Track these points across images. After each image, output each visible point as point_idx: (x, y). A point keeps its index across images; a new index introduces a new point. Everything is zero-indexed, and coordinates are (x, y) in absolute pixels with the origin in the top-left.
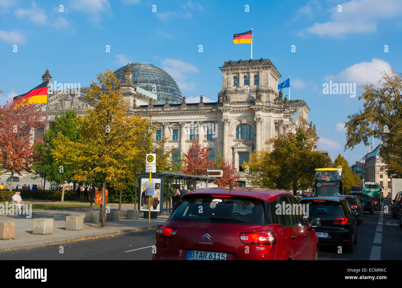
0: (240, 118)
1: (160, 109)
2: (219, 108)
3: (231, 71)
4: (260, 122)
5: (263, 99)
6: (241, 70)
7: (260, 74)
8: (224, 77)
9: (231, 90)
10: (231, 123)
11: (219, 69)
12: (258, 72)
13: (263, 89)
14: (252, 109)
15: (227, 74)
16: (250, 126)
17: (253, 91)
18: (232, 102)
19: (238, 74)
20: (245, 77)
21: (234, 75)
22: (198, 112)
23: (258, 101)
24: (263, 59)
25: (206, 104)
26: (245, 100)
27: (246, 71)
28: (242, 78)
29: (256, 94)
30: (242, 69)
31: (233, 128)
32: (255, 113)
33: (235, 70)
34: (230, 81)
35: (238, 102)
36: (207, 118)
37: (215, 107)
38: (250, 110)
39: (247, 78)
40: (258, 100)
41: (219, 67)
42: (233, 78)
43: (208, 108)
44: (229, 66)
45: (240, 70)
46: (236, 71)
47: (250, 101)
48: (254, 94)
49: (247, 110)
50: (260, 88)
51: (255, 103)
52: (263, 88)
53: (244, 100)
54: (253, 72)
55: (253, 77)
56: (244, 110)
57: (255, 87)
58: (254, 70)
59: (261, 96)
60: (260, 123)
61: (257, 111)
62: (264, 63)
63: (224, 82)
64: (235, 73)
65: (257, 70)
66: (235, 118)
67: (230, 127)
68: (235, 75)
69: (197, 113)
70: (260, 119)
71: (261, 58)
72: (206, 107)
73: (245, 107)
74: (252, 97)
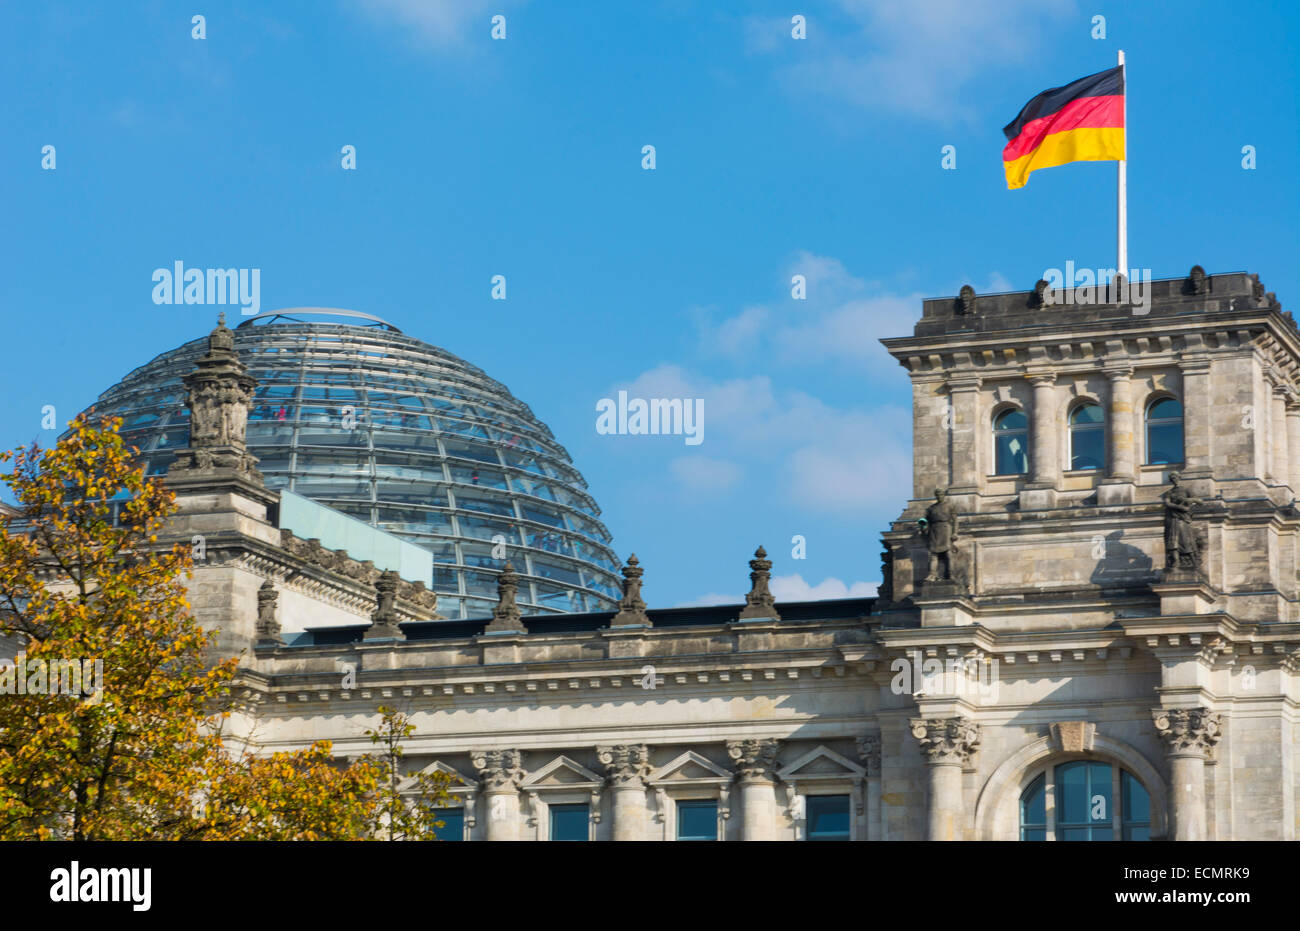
0: (1045, 715)
1: (453, 657)
2: (892, 638)
3: (971, 365)
4: (1200, 739)
5: (1219, 569)
6: (1046, 359)
7: (1190, 382)
8: (927, 409)
9: (978, 509)
10: (983, 750)
11: (885, 349)
12: (1175, 372)
13: (1214, 493)
14: (1136, 646)
15: (946, 390)
16: (1124, 772)
17: (1138, 514)
18: (988, 593)
19: (1026, 385)
20: (1078, 407)
21: (997, 396)
22: (732, 673)
23: (1179, 584)
24: (1208, 272)
25: (795, 614)
26: (1079, 578)
27: (1087, 364)
28: (1058, 413)
29: (1167, 536)
30: (1054, 350)
31: (1000, 788)
32: (1158, 677)
33: (1000, 356)
34: (972, 437)
35: (1035, 598)
36: (803, 715)
37: (860, 634)
38: (1125, 652)
39: (1096, 414)
40: (1177, 574)
41: (884, 342)
42: (987, 422)
43: (810, 639)
44: (956, 326)
45: (1039, 354)
46: (1012, 368)
47: (1120, 585)
48: (1153, 535)
49: (1101, 655)
50: (1196, 491)
51: (1157, 597)
52: (1214, 488)
53: (1077, 575)
54: (1137, 370)
55: (1140, 409)
56: (1079, 656)
57: (1156, 478)
58: (1148, 359)
59: (1201, 545)
60: (1200, 752)
61: (1172, 662)
62: (1216, 306)
63: (927, 448)
64: (1004, 381)
65: (1165, 357)
66: (1014, 714)
67: (977, 780)
68: (1005, 393)
69: (725, 678)
70: (1196, 716)
71: (1197, 269)
72: (797, 635)
73: (1082, 628)
74: (1137, 553)
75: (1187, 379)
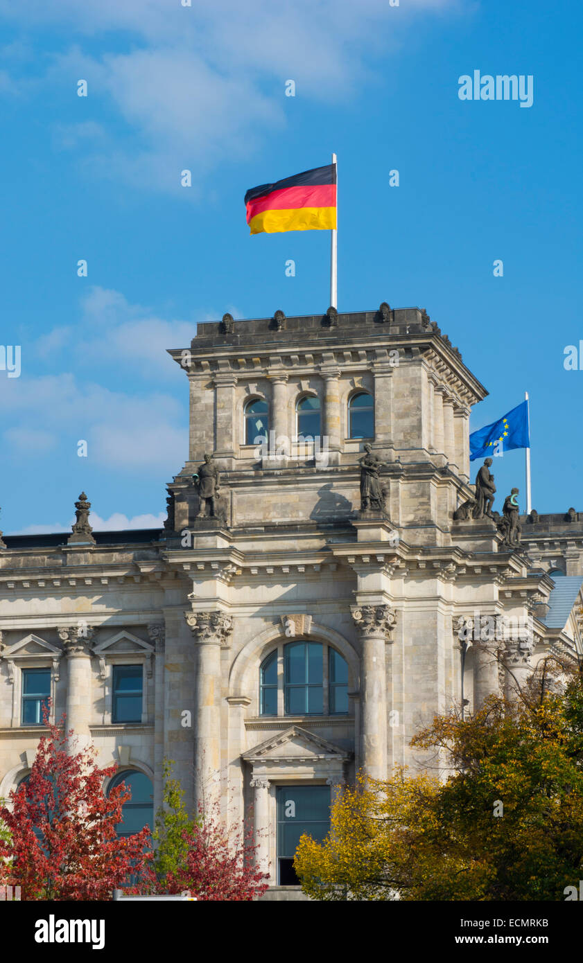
0: (278, 610)
2: (173, 556)
3: (230, 369)
4: (382, 626)
5: (397, 510)
6: (282, 365)
7: (379, 382)
8: (199, 398)
9: (234, 468)
10: (235, 634)
11: (170, 356)
12: (369, 375)
13: (394, 459)
14: (340, 563)
15: (212, 385)
16: (331, 648)
17: (343, 472)
18: (240, 526)
19: (268, 383)
20: (303, 399)
21: (248, 390)
22: (62, 580)
23: (370, 520)
24: (392, 308)
25: (107, 540)
26: (302, 516)
27: (309, 369)
28: (289, 402)
29: (362, 487)
30: (287, 359)
31: (246, 659)
32: (355, 584)
33: (250, 363)
34: (230, 418)
35: (272, 529)
36: (111, 610)
37: (151, 554)
38: (333, 567)
39: (315, 403)
40: (369, 514)
41: (170, 352)
42: (240, 407)
43: (116, 557)
44: (220, 342)
45: (277, 362)
46: (258, 372)
47: (330, 521)
48: (353, 486)
49: (317, 569)
50: (382, 457)
51: (355, 529)
52: (394, 455)
53: (301, 514)
54: (343, 373)
55: (345, 401)
56: (301, 569)
57: (355, 447)
58: (350, 366)
59: (385, 494)
60: (383, 635)
61: (365, 573)
62: (397, 330)
63: (198, 426)
64: (252, 380)
65: (362, 365)
66: (257, 609)
67: (230, 654)
68: (253, 389)
69: (57, 583)
70: (380, 610)
71: (385, 305)
72: (108, 554)
73: (304, 551)
74: (342, 499)
75: (377, 380)
